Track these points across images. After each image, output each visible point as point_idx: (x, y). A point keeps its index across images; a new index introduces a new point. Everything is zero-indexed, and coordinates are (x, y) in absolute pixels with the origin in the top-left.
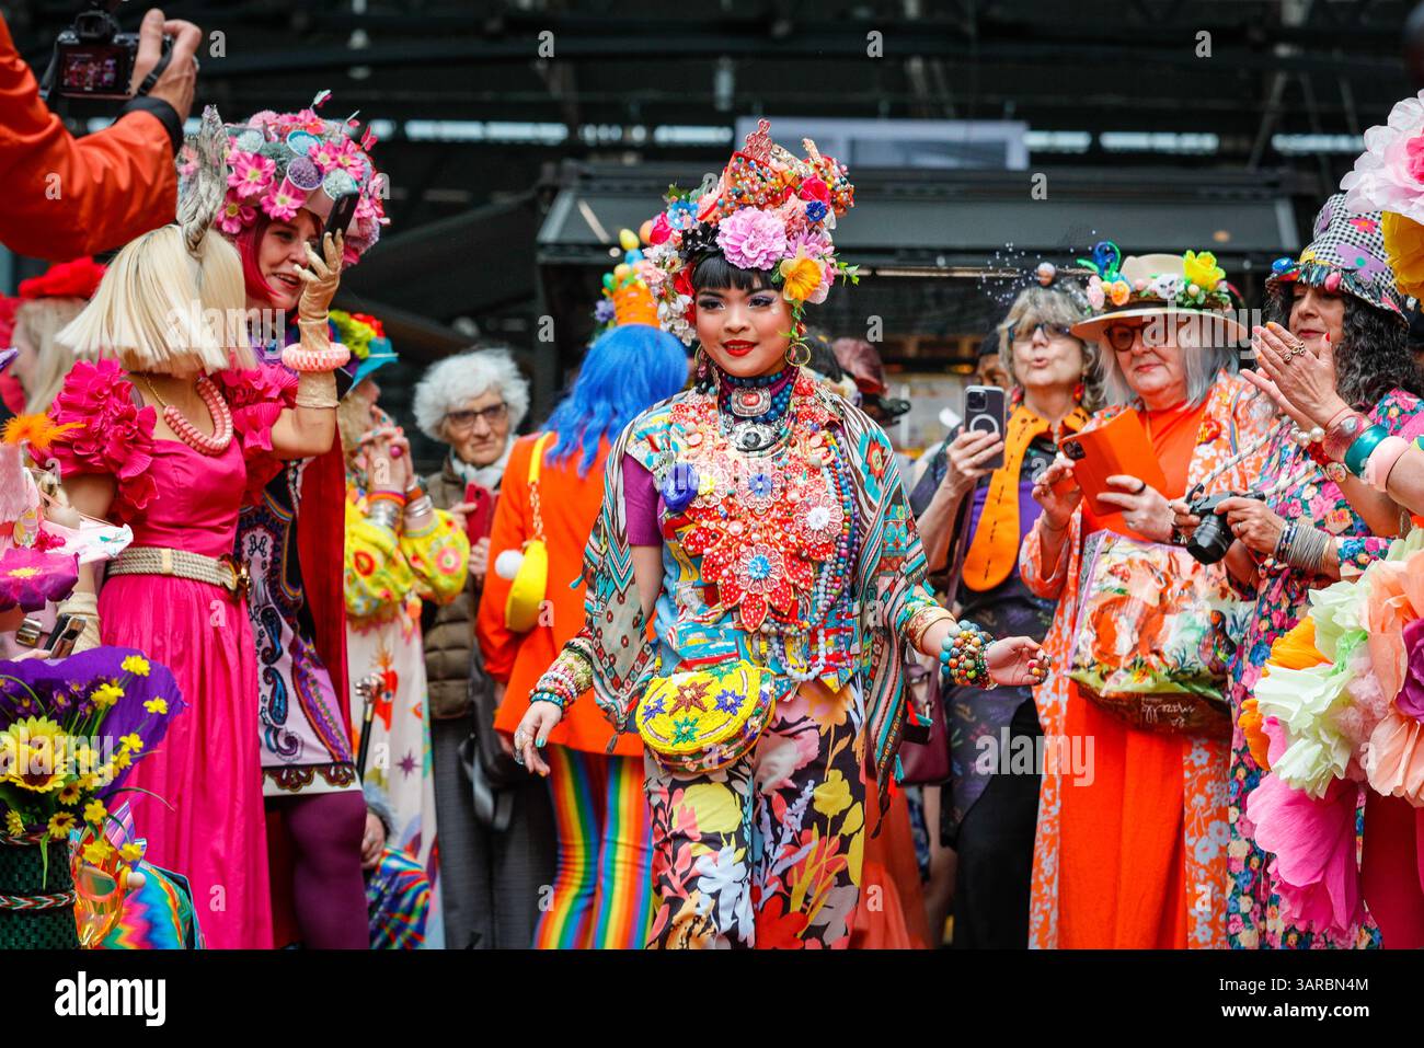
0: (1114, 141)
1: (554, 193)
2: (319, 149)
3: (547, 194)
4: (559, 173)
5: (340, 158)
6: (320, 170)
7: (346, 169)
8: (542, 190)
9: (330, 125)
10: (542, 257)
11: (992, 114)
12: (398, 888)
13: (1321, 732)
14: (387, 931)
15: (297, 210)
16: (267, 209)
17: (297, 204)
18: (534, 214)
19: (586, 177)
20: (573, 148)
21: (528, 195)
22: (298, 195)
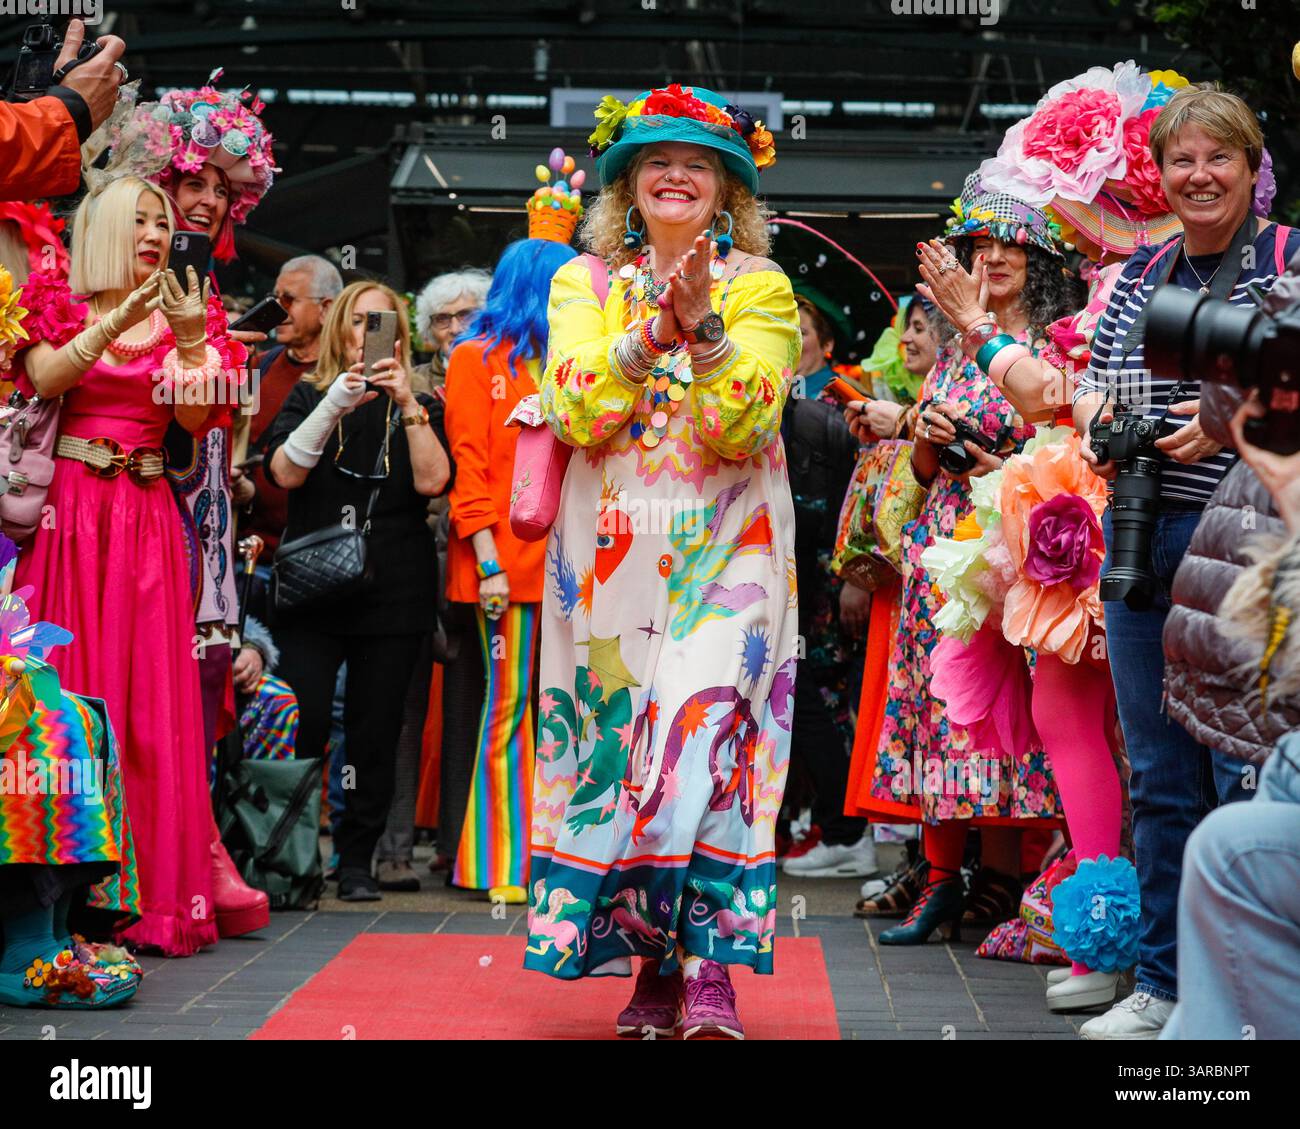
0: (851, 107)
1: (403, 148)
2: (217, 115)
3: (399, 149)
4: (407, 132)
5: (235, 121)
6: (219, 132)
7: (240, 129)
8: (395, 145)
9: (223, 96)
10: (394, 200)
11: (756, 86)
12: (272, 709)
13: (961, 591)
14: (264, 744)
15: (203, 164)
16: (179, 165)
17: (202, 159)
18: (389, 166)
19: (429, 135)
20: (420, 112)
21: (383, 150)
22: (202, 152)
